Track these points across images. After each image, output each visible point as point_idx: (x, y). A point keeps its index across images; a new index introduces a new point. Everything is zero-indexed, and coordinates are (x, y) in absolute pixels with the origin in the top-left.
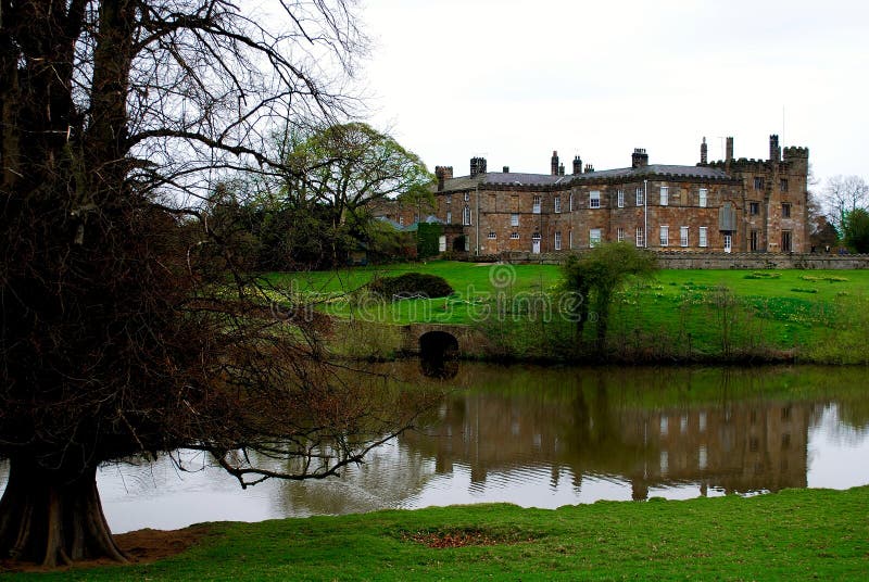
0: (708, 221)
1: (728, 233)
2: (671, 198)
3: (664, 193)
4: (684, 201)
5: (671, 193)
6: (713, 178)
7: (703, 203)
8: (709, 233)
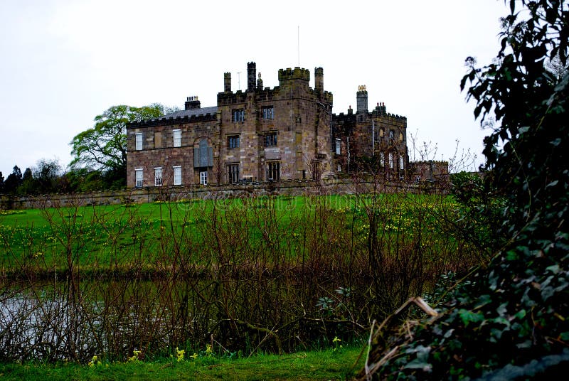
0: (181, 160)
1: (203, 169)
2: (145, 143)
3: (139, 139)
4: (159, 144)
5: (145, 138)
6: (186, 117)
7: (177, 143)
8: (184, 171)
